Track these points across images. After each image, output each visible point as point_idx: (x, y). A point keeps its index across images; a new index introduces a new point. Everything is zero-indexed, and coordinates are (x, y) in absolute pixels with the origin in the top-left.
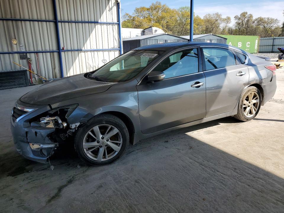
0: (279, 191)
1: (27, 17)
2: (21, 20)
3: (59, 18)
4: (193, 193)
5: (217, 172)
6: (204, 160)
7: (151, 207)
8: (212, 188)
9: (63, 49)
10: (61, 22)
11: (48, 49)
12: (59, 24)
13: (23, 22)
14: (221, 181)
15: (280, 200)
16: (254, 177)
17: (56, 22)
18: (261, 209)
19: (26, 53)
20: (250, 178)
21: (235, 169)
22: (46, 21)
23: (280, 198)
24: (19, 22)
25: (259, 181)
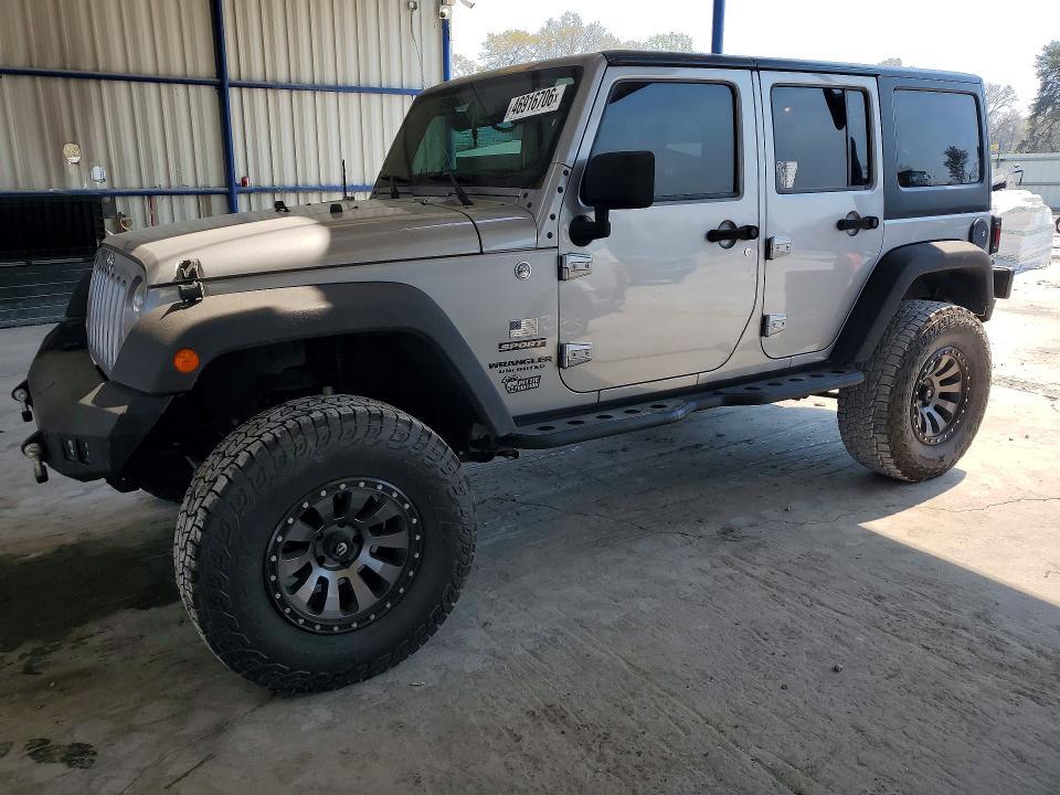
0: (1024, 666)
1: (118, 67)
2: (99, 78)
3: (232, 73)
4: (746, 668)
5: (818, 607)
6: (773, 570)
7: (616, 705)
8: (807, 653)
9: (244, 183)
10: (240, 86)
11: (189, 183)
12: (233, 94)
13: (104, 84)
14: (836, 633)
15: (1029, 693)
16: (943, 624)
17: (220, 84)
18: (969, 717)
19: (113, 195)
20: (930, 626)
21: (879, 598)
22: (186, 82)
23: (1027, 685)
24: (92, 85)
25: (960, 636)
